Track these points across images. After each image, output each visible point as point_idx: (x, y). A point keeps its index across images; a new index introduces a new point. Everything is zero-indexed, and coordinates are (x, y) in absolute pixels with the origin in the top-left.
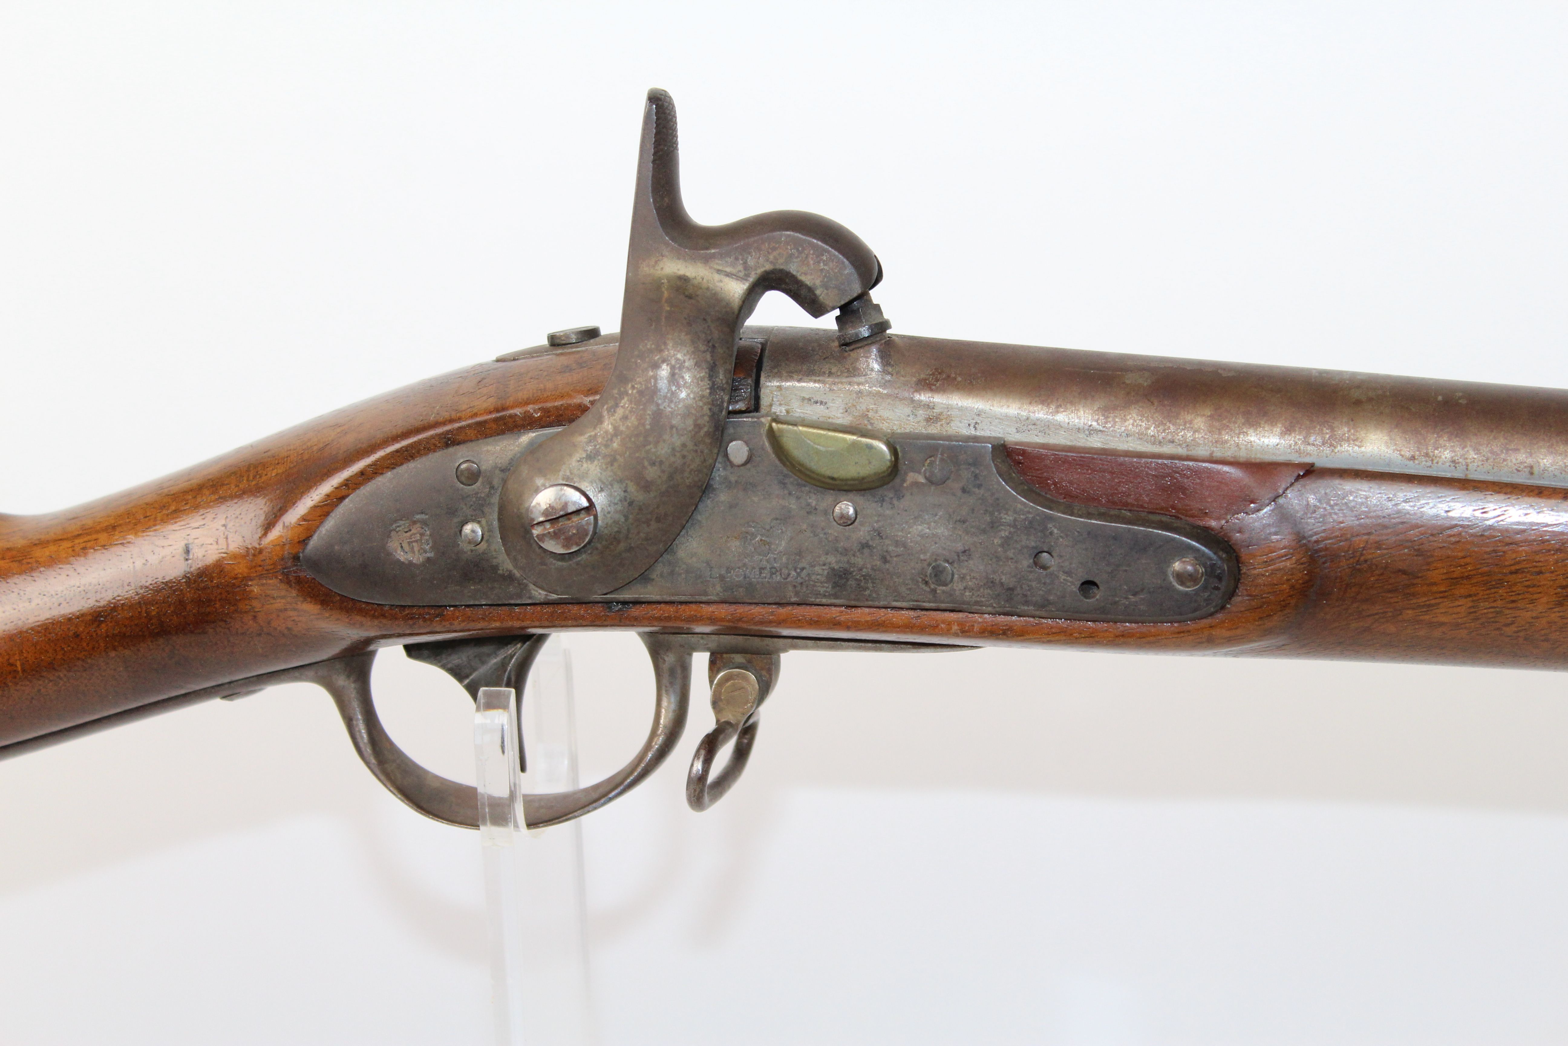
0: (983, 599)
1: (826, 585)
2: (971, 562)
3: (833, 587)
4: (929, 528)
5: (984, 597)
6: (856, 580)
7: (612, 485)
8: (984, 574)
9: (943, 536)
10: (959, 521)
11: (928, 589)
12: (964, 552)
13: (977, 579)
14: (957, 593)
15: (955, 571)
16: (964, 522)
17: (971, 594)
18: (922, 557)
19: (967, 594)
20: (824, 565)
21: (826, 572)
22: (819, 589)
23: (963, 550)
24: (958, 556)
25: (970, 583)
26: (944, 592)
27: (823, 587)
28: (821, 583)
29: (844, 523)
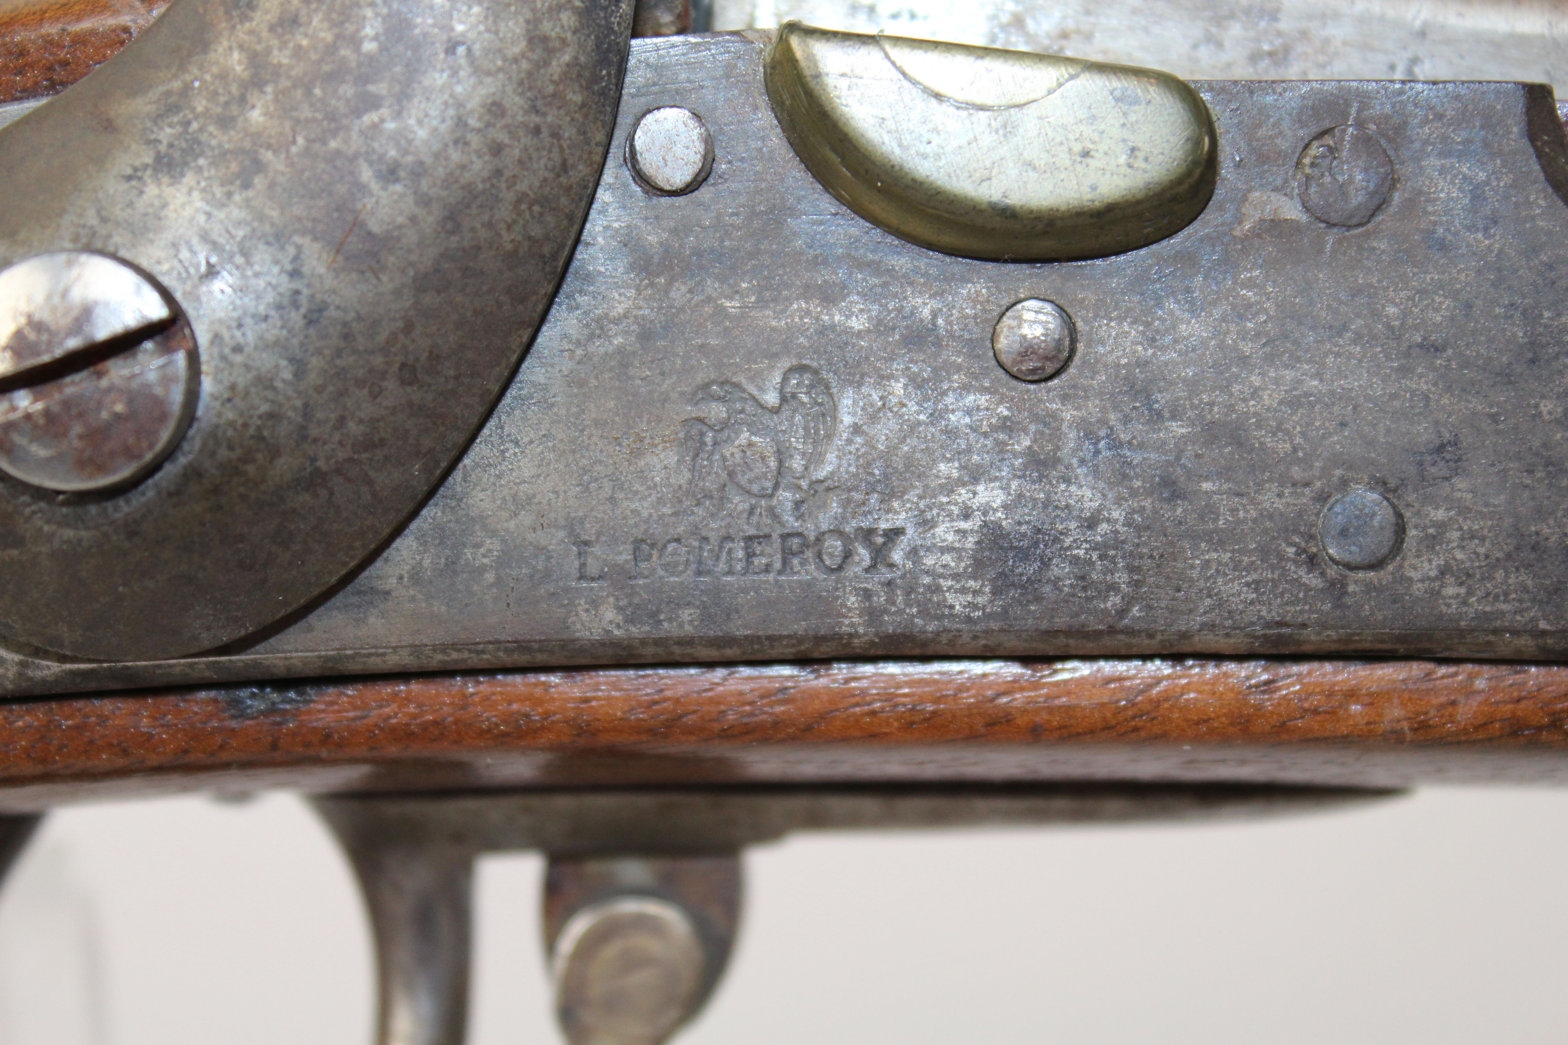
0: (1504, 607)
1: (971, 583)
2: (1461, 483)
3: (996, 592)
4: (1319, 376)
5: (1506, 601)
6: (1075, 560)
7: (246, 253)
8: (1508, 521)
9: (1368, 398)
10: (1421, 346)
11: (1313, 580)
12: (1440, 449)
13: (1483, 539)
14: (1418, 589)
15: (1407, 514)
16: (1438, 349)
17: (1462, 591)
18: (1296, 472)
19: (1450, 591)
20: (966, 515)
21: (970, 542)
22: (950, 598)
23: (1437, 442)
24: (1420, 464)
25: (1459, 555)
26: (1369, 588)
27: (963, 591)
28: (956, 576)
29: (1033, 371)
